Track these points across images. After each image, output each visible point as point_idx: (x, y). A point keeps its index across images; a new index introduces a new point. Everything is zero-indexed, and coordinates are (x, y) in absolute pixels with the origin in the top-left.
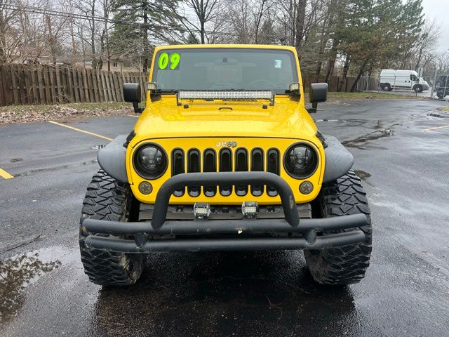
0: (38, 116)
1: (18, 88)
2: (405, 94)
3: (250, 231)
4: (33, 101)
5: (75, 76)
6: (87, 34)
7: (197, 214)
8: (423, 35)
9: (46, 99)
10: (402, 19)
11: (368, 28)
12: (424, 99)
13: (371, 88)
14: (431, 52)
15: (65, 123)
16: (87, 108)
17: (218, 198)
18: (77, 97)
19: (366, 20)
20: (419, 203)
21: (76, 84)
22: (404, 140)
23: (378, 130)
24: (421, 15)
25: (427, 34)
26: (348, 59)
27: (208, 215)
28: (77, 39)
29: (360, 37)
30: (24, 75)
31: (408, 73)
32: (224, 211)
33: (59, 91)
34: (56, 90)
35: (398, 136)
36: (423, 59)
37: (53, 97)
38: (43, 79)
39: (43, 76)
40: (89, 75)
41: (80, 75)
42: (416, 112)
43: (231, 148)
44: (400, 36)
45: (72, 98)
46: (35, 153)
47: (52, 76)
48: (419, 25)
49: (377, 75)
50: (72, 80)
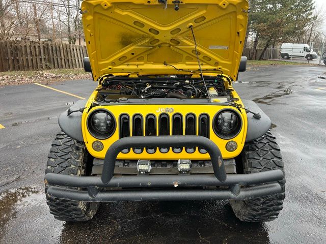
0: (26, 79)
1: (12, 58)
2: (300, 62)
3: (185, 185)
4: (24, 68)
5: (54, 49)
6: (64, 18)
7: (140, 170)
8: (314, 18)
9: (33, 66)
10: (298, 5)
11: (272, 12)
12: (314, 65)
13: (274, 57)
14: (319, 31)
15: (47, 84)
16: (63, 73)
17: (158, 155)
18: (56, 64)
19: (271, 6)
20: (316, 150)
21: (55, 55)
22: (301, 97)
23: (281, 89)
24: (312, 2)
25: (317, 17)
26: (257, 36)
27: (149, 171)
28: (56, 21)
29: (268, 19)
30: (17, 49)
31: (302, 46)
32: (163, 165)
33: (43, 60)
34: (41, 59)
35: (296, 94)
36: (313, 35)
37: (38, 65)
38: (31, 52)
39: (31, 49)
40: (65, 48)
41: (58, 49)
42: (309, 76)
43: (168, 113)
44: (297, 18)
45: (53, 65)
46: (22, 109)
47: (37, 50)
48: (311, 9)
49: (279, 47)
50: (53, 52)
